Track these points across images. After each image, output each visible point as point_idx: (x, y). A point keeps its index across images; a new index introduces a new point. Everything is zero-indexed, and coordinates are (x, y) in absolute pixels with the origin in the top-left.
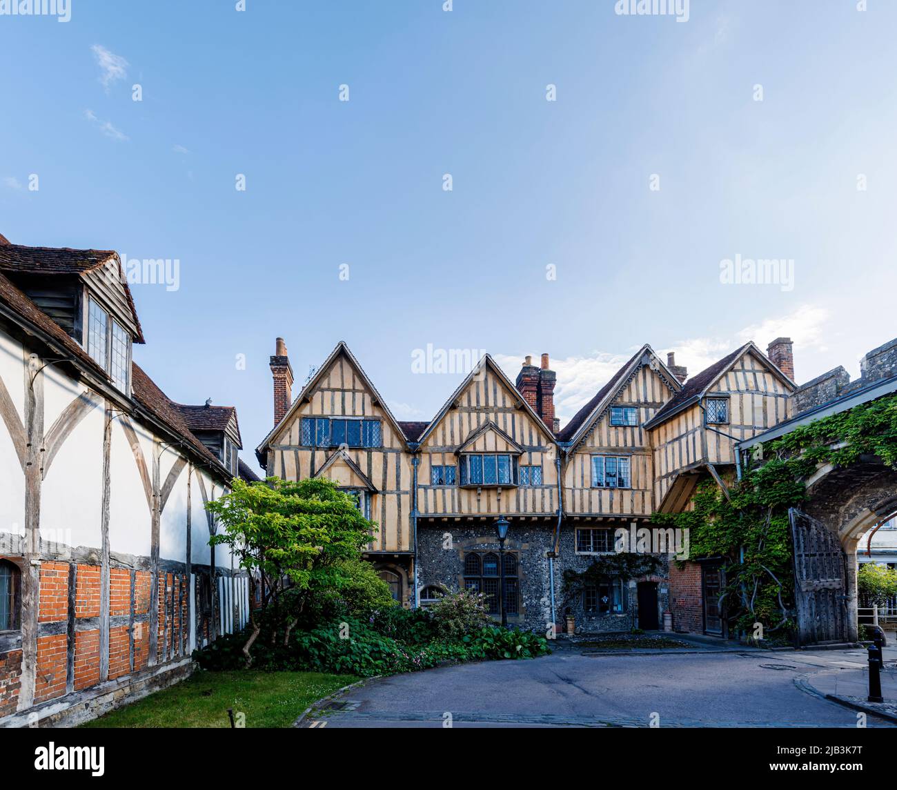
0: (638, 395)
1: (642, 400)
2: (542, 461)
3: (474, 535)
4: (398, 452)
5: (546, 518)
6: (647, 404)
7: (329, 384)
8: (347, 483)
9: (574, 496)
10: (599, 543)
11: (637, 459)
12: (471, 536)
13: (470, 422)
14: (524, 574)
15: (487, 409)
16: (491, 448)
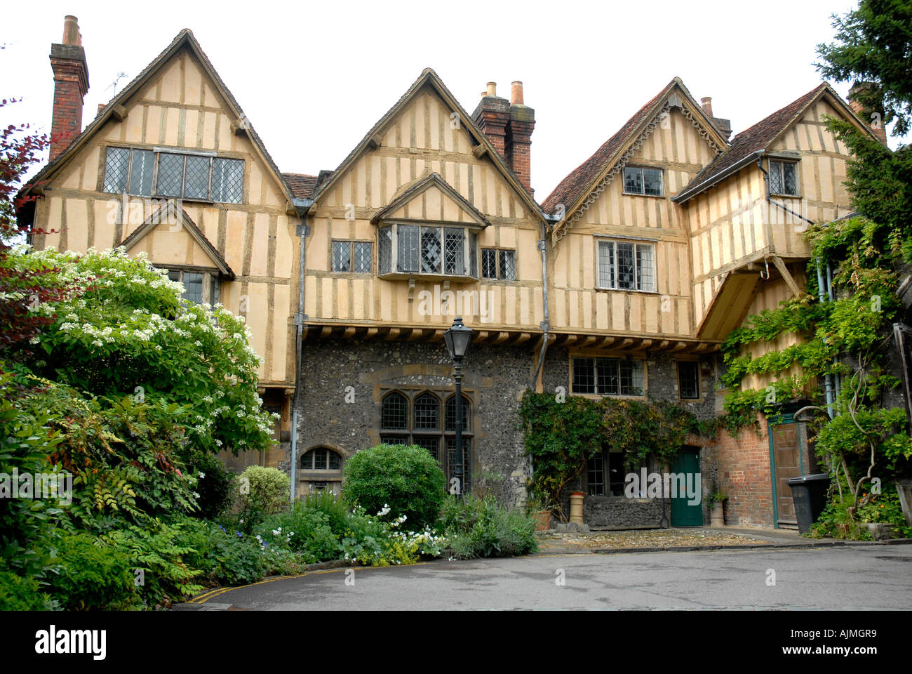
0: (664, 152)
1: (671, 159)
2: (517, 243)
3: (399, 360)
4: (273, 214)
5: (523, 335)
6: (679, 167)
7: (158, 95)
8: (181, 260)
9: (567, 301)
10: (608, 381)
11: (666, 248)
12: (395, 361)
13: (398, 173)
14: (483, 429)
15: (426, 154)
16: (433, 215)
